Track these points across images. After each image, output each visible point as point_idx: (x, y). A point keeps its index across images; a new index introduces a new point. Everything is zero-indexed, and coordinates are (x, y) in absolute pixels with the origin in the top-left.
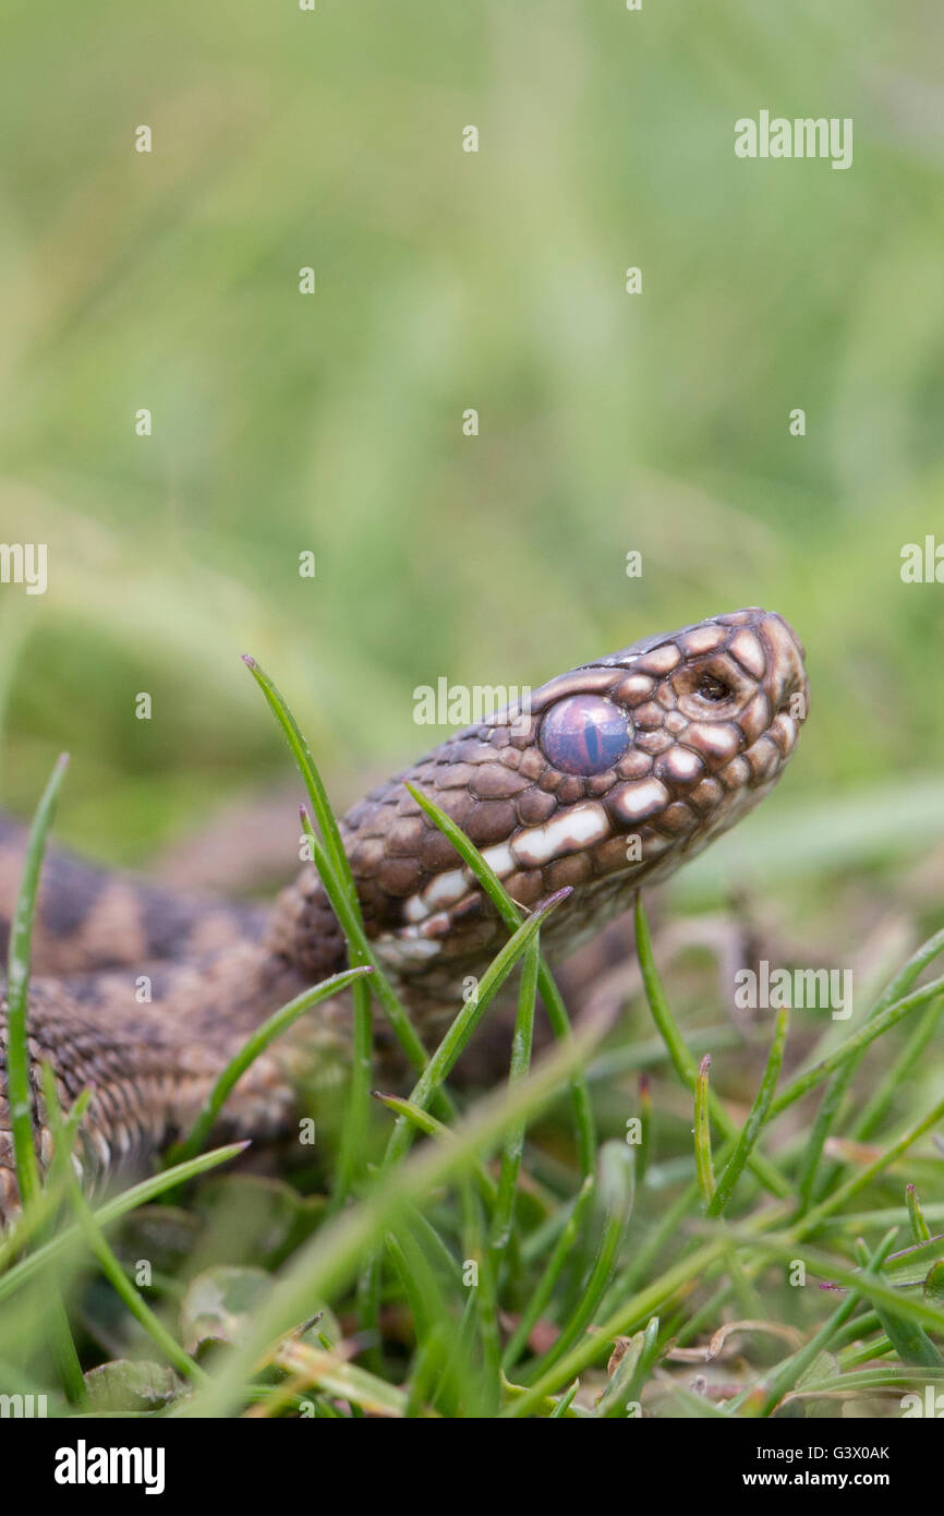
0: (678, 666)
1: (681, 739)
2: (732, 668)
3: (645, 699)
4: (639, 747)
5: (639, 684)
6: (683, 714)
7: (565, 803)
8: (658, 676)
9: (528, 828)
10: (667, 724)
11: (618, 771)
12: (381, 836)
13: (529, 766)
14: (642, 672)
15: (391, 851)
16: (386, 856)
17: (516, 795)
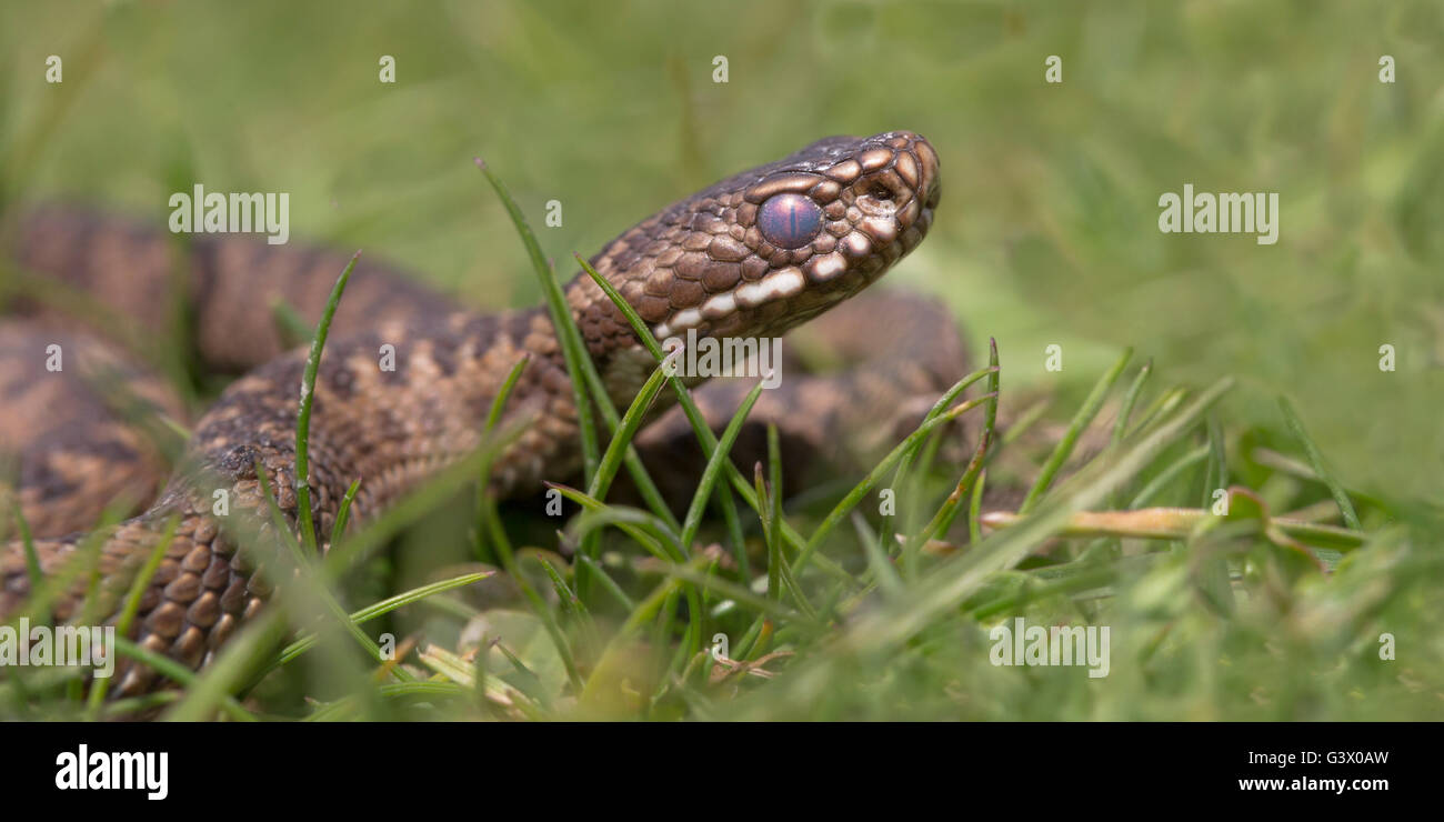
0: (858, 176)
1: (858, 226)
2: (896, 180)
3: (833, 198)
4: (829, 231)
5: (830, 187)
6: (860, 209)
7: (775, 267)
8: (844, 183)
9: (748, 282)
10: (848, 216)
11: (814, 246)
12: (643, 280)
13: (751, 239)
14: (832, 179)
15: (650, 290)
16: (646, 294)
17: (740, 260)
